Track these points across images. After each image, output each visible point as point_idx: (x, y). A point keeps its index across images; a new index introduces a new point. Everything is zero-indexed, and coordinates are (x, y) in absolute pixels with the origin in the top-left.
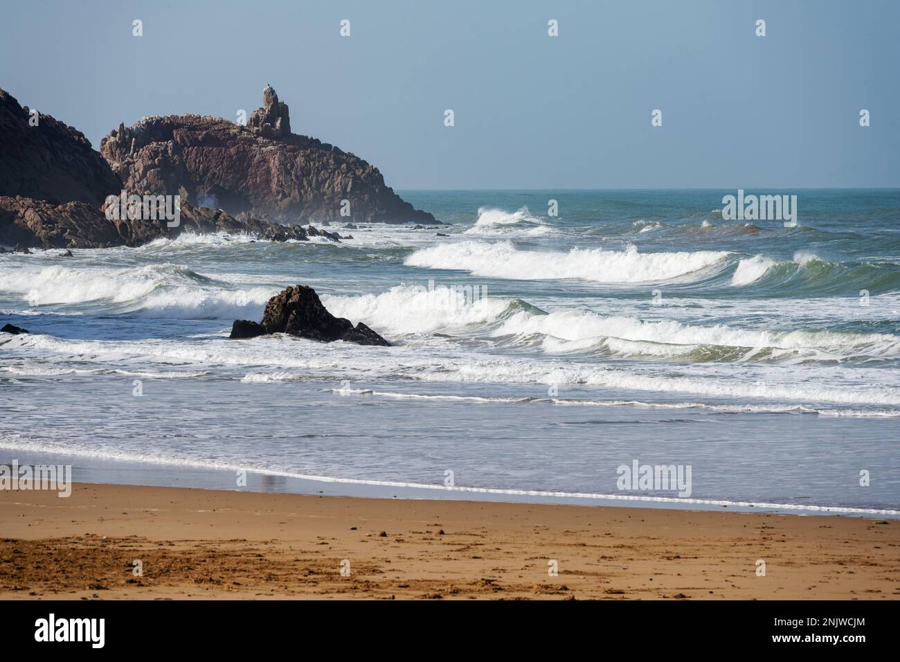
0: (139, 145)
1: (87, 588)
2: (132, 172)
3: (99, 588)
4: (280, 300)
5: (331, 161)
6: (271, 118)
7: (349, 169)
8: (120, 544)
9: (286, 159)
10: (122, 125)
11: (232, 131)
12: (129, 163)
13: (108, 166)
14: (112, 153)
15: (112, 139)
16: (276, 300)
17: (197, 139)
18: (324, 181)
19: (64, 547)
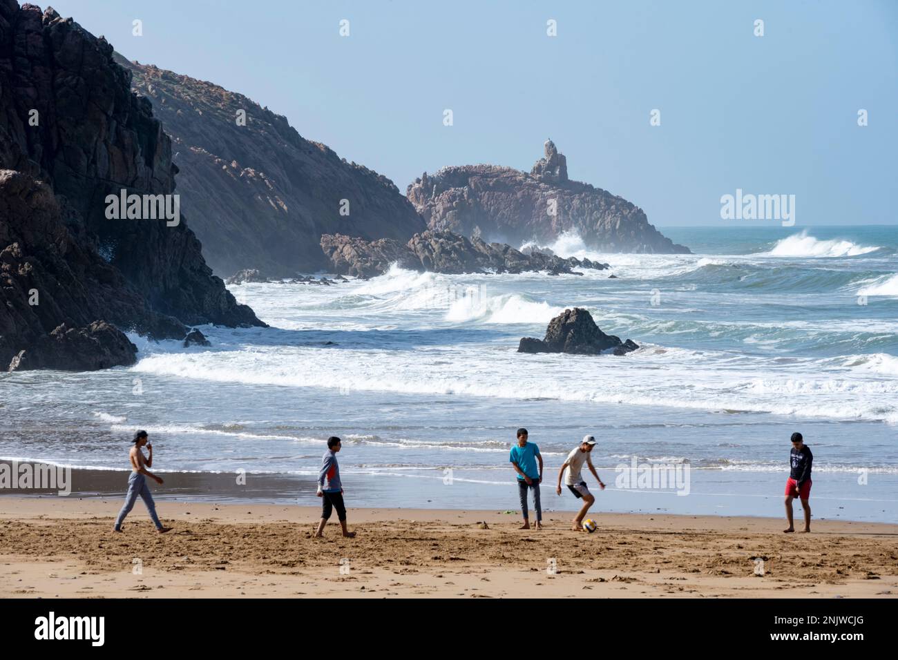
0: (439, 191)
1: (399, 564)
2: (434, 213)
3: (408, 564)
4: (560, 321)
5: (602, 203)
6: (551, 167)
7: (617, 209)
8: (426, 527)
9: (564, 201)
10: (425, 174)
11: (519, 178)
12: (431, 206)
13: (413, 209)
14: (417, 198)
15: (417, 186)
16: (556, 320)
17: (489, 184)
18: (597, 220)
19: (378, 529)
